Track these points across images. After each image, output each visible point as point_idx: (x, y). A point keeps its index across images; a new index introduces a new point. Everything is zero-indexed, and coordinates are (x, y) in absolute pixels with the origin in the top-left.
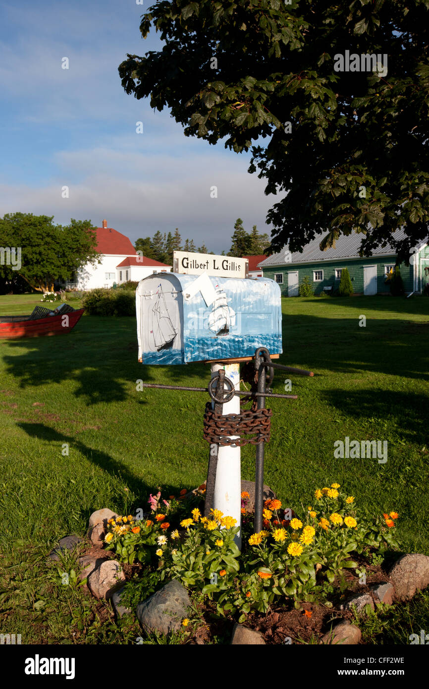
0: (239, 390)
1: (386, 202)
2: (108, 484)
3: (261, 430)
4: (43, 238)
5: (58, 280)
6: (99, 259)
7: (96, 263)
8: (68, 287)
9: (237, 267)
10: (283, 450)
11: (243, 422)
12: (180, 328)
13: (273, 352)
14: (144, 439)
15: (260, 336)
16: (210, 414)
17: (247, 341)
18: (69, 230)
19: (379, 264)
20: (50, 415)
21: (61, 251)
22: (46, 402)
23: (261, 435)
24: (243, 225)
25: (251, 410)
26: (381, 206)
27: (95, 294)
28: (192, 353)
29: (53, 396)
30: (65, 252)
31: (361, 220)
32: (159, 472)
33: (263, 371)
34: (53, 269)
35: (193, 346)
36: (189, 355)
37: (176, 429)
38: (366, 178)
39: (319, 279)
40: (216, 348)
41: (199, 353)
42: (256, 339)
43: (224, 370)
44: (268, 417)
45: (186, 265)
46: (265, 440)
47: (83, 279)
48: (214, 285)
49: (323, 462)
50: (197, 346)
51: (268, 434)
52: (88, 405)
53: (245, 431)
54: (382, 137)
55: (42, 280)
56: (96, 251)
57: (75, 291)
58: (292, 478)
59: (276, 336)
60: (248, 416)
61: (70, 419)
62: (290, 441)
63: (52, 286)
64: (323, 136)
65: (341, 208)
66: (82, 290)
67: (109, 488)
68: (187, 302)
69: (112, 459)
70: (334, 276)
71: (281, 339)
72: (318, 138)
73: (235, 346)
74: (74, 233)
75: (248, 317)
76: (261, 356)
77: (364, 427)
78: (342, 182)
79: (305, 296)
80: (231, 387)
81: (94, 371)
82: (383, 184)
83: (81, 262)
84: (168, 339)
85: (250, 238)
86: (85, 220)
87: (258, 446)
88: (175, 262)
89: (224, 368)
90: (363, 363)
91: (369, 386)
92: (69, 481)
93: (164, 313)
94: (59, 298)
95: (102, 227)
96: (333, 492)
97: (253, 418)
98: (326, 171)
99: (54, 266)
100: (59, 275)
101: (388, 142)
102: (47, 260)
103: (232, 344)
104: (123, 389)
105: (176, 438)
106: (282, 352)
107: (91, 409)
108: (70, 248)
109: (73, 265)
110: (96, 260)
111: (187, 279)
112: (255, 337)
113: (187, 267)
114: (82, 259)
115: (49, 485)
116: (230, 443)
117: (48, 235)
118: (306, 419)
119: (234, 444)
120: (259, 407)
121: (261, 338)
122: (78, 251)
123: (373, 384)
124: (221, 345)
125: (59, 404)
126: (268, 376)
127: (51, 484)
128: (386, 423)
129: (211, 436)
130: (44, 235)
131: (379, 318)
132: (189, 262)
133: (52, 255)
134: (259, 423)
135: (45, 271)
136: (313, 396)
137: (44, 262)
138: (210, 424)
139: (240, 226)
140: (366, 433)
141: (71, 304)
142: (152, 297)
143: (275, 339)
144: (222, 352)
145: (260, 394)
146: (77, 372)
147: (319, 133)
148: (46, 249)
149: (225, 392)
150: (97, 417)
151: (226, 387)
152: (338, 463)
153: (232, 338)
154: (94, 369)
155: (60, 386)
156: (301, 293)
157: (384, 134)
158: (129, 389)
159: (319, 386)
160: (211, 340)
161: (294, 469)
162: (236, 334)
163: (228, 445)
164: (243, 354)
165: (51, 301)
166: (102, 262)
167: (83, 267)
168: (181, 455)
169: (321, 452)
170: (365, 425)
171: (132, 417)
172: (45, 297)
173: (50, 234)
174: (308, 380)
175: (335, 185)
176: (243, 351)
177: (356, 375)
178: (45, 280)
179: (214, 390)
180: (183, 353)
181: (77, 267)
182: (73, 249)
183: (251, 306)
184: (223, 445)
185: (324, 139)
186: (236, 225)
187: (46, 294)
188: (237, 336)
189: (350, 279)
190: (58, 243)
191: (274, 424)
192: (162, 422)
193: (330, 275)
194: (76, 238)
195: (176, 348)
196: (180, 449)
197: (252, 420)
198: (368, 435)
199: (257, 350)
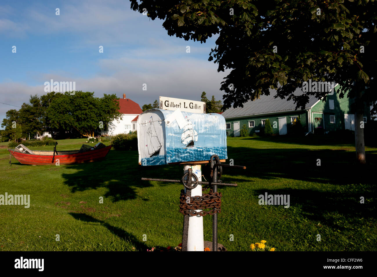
0: (201, 181)
1: (288, 70)
2: (122, 246)
3: (215, 206)
4: (88, 105)
5: (96, 130)
6: (121, 117)
7: (119, 119)
8: (103, 134)
9: (199, 107)
10: (232, 226)
11: (204, 201)
12: (163, 142)
13: (222, 158)
14: (147, 222)
15: (213, 148)
16: (184, 196)
17: (205, 151)
18: (103, 100)
19: (288, 116)
20: (90, 209)
21: (99, 112)
22: (88, 201)
23: (215, 209)
24: (206, 96)
25: (209, 194)
26: (285, 73)
27: (118, 137)
28: (171, 157)
29: (92, 197)
30: (101, 113)
31: (273, 81)
32: (155, 239)
33: (216, 169)
34: (94, 123)
35: (172, 153)
36: (169, 158)
37: (166, 215)
38: (276, 56)
39: (252, 126)
40: (186, 155)
41: (176, 158)
42: (211, 150)
43: (191, 169)
44: (219, 197)
45: (167, 105)
46: (218, 212)
47: (111, 129)
48: (184, 117)
49: (257, 233)
50: (174, 153)
51: (220, 208)
52: (113, 202)
53: (205, 206)
54: (285, 32)
55: (87, 130)
56: (119, 112)
57: (107, 136)
58: (238, 243)
59: (223, 148)
60: (207, 197)
61: (102, 211)
62: (236, 221)
63: (93, 133)
64: (250, 33)
65: (262, 74)
66: (111, 135)
67: (123, 248)
68: (168, 126)
69: (127, 232)
70: (261, 124)
71: (226, 150)
72: (247, 34)
73: (198, 154)
74: (106, 102)
75: (206, 136)
76: (214, 160)
77: (281, 212)
78: (262, 59)
79: (244, 136)
80: (196, 179)
81: (117, 182)
82: (286, 60)
83: (110, 119)
84: (157, 150)
85: (211, 103)
86: (112, 94)
87: (213, 216)
88: (161, 103)
89: (192, 167)
90: (280, 174)
91: (284, 187)
92: (99, 245)
93: (154, 134)
94: (97, 140)
95: (123, 98)
96: (262, 245)
97: (210, 198)
98: (252, 53)
99: (95, 122)
100: (97, 127)
101: (288, 36)
102: (90, 118)
103: (196, 152)
104: (135, 192)
105: (167, 221)
106: (227, 158)
107: (115, 204)
108: (104, 111)
109: (106, 121)
110: (119, 117)
111: (167, 113)
112: (210, 149)
113: (168, 106)
114: (111, 117)
115: (86, 247)
116: (196, 214)
117: (91, 103)
118: (246, 207)
119: (199, 215)
120: (214, 192)
121: (214, 149)
122: (109, 112)
123: (286, 185)
124: (189, 153)
125: (95, 202)
126: (219, 173)
127: (87, 247)
128: (295, 209)
129: (184, 210)
130: (89, 103)
131: (289, 148)
132: (169, 103)
133: (93, 115)
134: (214, 201)
135: (89, 125)
136: (250, 194)
137: (88, 119)
138: (183, 202)
139: (204, 96)
140: (283, 215)
141: (104, 143)
142: (146, 125)
143: (223, 150)
144: (190, 157)
145: (214, 183)
146: (107, 183)
147: (247, 31)
148: (90, 112)
149: (192, 182)
150: (118, 209)
151: (193, 179)
152: (267, 233)
153: (196, 149)
154: (117, 181)
155: (97, 191)
156: (242, 134)
157: (286, 31)
158: (138, 192)
159: (254, 188)
160: (183, 150)
161: (239, 238)
162: (199, 147)
163: (195, 215)
164: (203, 159)
165: (92, 142)
166: (122, 119)
167: (112, 121)
168: (169, 231)
169: (256, 227)
170: (282, 210)
171: (140, 208)
172: (89, 140)
173: (92, 103)
174: (247, 184)
175: (258, 61)
176: (203, 157)
177: (275, 180)
178: (89, 130)
179: (185, 181)
180: (165, 157)
181: (108, 122)
182: (106, 111)
183: (207, 130)
184: (192, 216)
185: (250, 35)
186: (202, 95)
187: (89, 138)
188: (199, 148)
189: (270, 126)
190: (96, 108)
191: (226, 211)
192: (158, 211)
193: (259, 123)
194: (107, 105)
195: (161, 155)
196: (169, 227)
197: (210, 199)
198: (284, 216)
199: (211, 156)
